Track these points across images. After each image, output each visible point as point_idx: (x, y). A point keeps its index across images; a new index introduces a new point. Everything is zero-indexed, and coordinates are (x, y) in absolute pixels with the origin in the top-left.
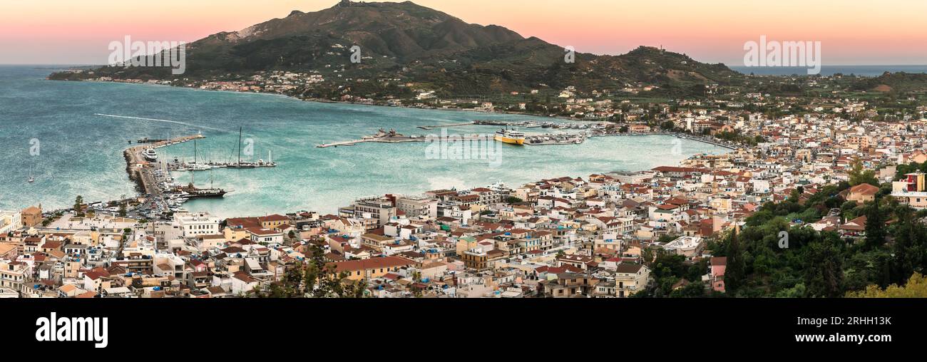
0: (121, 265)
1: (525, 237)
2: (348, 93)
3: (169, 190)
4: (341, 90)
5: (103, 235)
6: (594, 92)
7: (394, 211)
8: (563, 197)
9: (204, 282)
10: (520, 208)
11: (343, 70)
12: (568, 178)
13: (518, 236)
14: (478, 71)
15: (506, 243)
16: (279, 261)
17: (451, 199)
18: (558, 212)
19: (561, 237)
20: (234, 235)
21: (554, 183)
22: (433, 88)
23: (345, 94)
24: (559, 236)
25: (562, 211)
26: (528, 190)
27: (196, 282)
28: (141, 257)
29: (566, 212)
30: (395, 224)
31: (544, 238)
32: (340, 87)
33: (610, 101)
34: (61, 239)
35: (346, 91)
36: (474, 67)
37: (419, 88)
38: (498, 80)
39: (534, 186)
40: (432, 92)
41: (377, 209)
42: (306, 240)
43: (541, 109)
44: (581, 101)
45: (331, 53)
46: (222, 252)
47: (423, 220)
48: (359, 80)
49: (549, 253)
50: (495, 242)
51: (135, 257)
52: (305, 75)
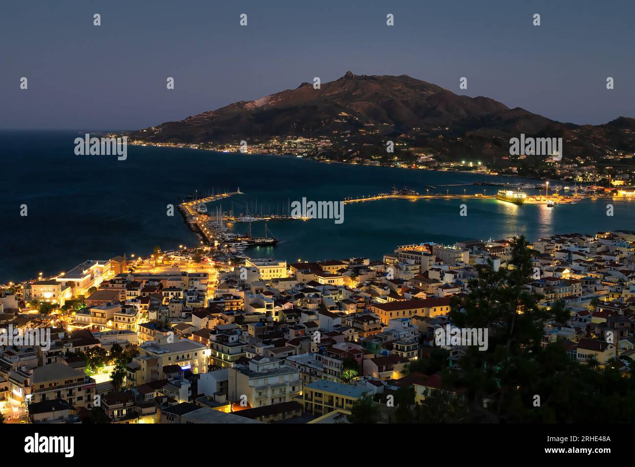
0: (218, 305)
1: (558, 285)
2: (357, 156)
3: (229, 239)
4: (352, 153)
5: (193, 279)
6: (578, 158)
7: (433, 258)
8: (579, 250)
9: (293, 318)
10: (544, 259)
11: (349, 135)
12: (577, 234)
13: (553, 283)
14: (471, 137)
15: (542, 289)
16: (351, 300)
17: (479, 249)
18: (578, 264)
19: (589, 286)
20: (304, 278)
21: (566, 238)
22: (431, 152)
23: (355, 156)
24: (586, 285)
25: (582, 263)
26: (546, 243)
27: (287, 319)
28: (232, 297)
29: (586, 264)
30: (438, 270)
31: (574, 286)
32: (350, 150)
33: (594, 167)
34: (156, 283)
35: (356, 154)
36: (468, 134)
37: (420, 152)
38: (490, 146)
39: (550, 241)
40: (431, 155)
41: (419, 256)
42: (367, 282)
43: (533, 173)
44: (567, 166)
45: (338, 121)
46: (300, 292)
47: (461, 267)
48: (365, 145)
49: (583, 299)
50: (533, 288)
51: (228, 298)
52: (315, 140)
